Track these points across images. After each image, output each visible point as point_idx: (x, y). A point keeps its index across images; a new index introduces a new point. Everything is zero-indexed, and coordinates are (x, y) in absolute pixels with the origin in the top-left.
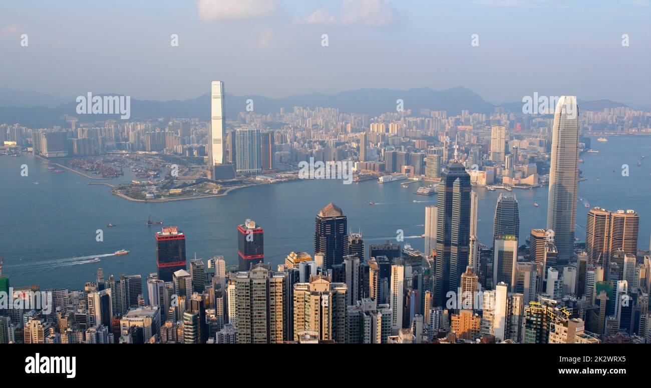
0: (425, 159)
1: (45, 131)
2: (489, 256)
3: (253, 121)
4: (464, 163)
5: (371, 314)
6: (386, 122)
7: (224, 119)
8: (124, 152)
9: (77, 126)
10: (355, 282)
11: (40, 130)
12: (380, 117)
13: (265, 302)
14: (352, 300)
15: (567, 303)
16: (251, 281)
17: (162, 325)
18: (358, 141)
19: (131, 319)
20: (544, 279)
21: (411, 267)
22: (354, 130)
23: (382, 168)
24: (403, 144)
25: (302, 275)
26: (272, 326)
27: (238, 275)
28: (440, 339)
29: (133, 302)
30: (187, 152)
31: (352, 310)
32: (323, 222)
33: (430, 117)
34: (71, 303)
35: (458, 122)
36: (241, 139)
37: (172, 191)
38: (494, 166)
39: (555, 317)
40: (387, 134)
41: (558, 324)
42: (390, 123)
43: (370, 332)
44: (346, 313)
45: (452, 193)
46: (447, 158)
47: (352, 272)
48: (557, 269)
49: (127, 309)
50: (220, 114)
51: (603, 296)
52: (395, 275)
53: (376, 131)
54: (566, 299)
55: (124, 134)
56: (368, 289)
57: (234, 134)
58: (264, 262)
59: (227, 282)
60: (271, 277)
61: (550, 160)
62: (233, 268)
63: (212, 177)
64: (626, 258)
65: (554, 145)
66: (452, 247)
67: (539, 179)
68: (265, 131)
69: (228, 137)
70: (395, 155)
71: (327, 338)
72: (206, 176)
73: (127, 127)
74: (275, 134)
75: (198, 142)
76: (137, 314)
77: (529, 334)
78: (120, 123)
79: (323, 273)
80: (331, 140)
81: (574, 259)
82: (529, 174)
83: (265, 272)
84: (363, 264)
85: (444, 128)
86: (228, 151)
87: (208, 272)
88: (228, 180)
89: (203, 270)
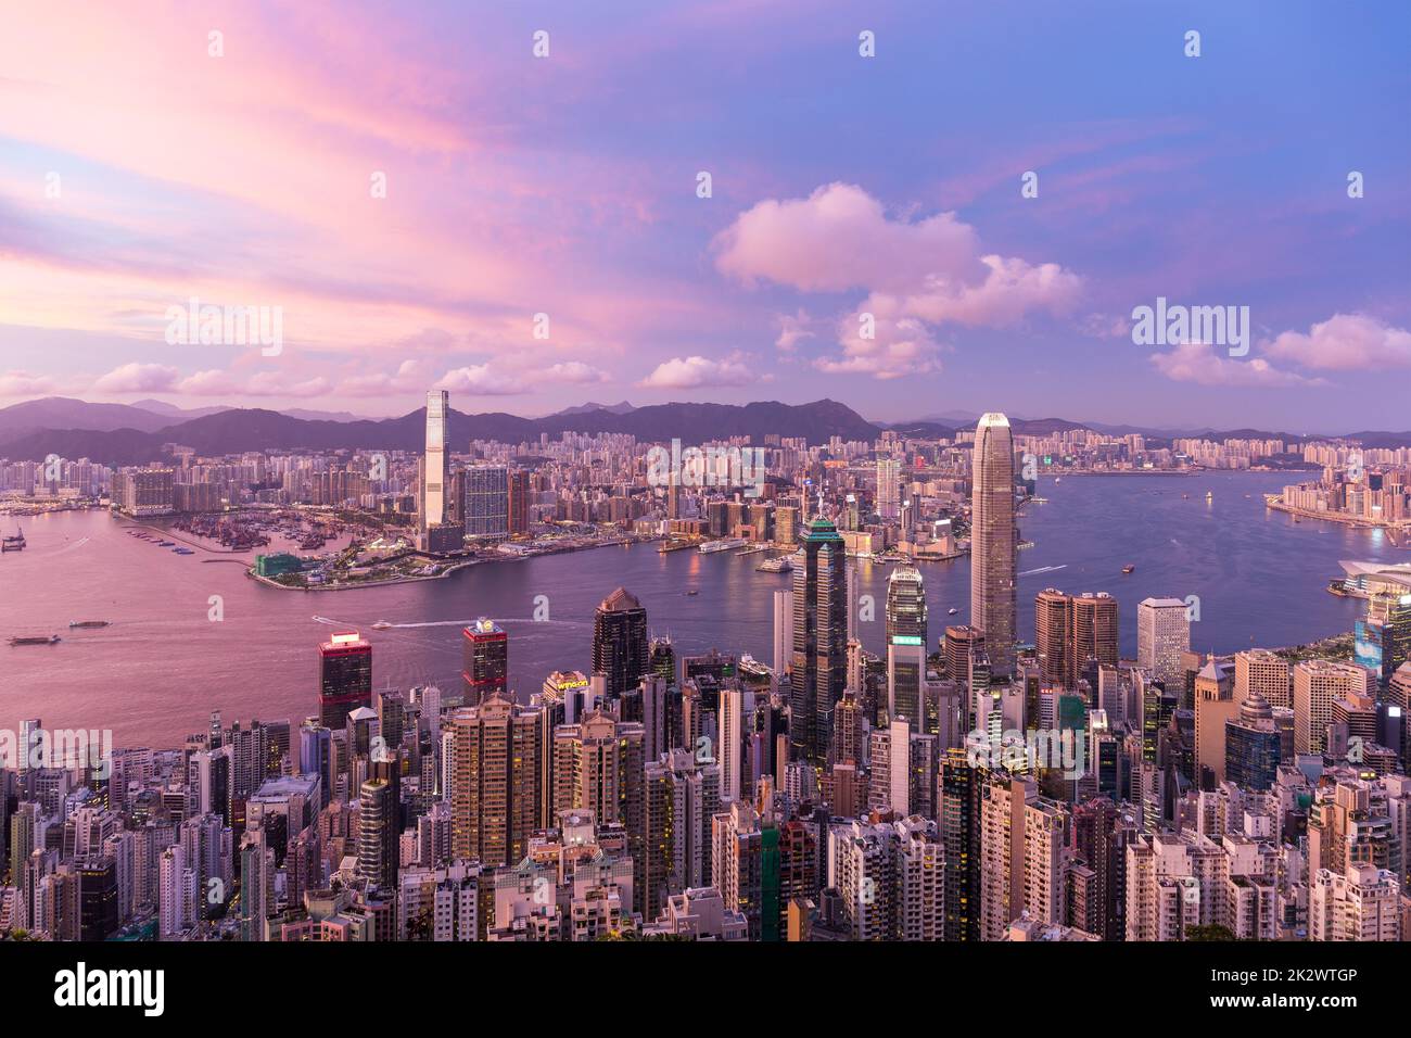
0: (773, 515)
1: (133, 471)
2: (880, 672)
3: (496, 455)
4: (836, 519)
5: (686, 776)
7: (447, 451)
8: (272, 505)
9: (192, 463)
10: (658, 720)
11: (125, 470)
12: (701, 448)
13: (505, 759)
14: (654, 753)
16: (482, 723)
17: (322, 809)
19: (268, 800)
20: (971, 710)
21: (753, 693)
23: (704, 530)
24: (738, 490)
25: (569, 713)
26: (516, 804)
27: (459, 714)
28: (801, 818)
29: (270, 770)
30: (383, 505)
31: (652, 770)
32: (607, 619)
33: (781, 448)
34: (157, 774)
35: (824, 455)
36: (474, 483)
37: (355, 571)
38: (884, 524)
39: (990, 774)
41: (995, 785)
43: (684, 807)
44: (643, 776)
45: (816, 568)
46: (808, 512)
47: (654, 704)
48: (991, 692)
49: (261, 780)
50: (441, 445)
52: (726, 707)
55: (275, 477)
56: (681, 732)
57: (462, 475)
58: (504, 690)
59: (441, 727)
60: (517, 715)
61: (970, 513)
62: (453, 702)
63: (423, 548)
64: (1101, 672)
65: (976, 488)
66: (819, 657)
67: (956, 545)
68: (514, 472)
69: (453, 480)
70: (725, 508)
71: (608, 821)
72: (413, 545)
73: (280, 464)
74: (531, 475)
75: (402, 490)
76: (278, 790)
77: (949, 806)
78: (268, 458)
79: (605, 707)
80: (622, 485)
81: (1019, 675)
82: (940, 536)
83: (505, 708)
84: (673, 690)
85: (803, 464)
86: (452, 504)
87: (409, 710)
88: (450, 552)
89: (400, 707)
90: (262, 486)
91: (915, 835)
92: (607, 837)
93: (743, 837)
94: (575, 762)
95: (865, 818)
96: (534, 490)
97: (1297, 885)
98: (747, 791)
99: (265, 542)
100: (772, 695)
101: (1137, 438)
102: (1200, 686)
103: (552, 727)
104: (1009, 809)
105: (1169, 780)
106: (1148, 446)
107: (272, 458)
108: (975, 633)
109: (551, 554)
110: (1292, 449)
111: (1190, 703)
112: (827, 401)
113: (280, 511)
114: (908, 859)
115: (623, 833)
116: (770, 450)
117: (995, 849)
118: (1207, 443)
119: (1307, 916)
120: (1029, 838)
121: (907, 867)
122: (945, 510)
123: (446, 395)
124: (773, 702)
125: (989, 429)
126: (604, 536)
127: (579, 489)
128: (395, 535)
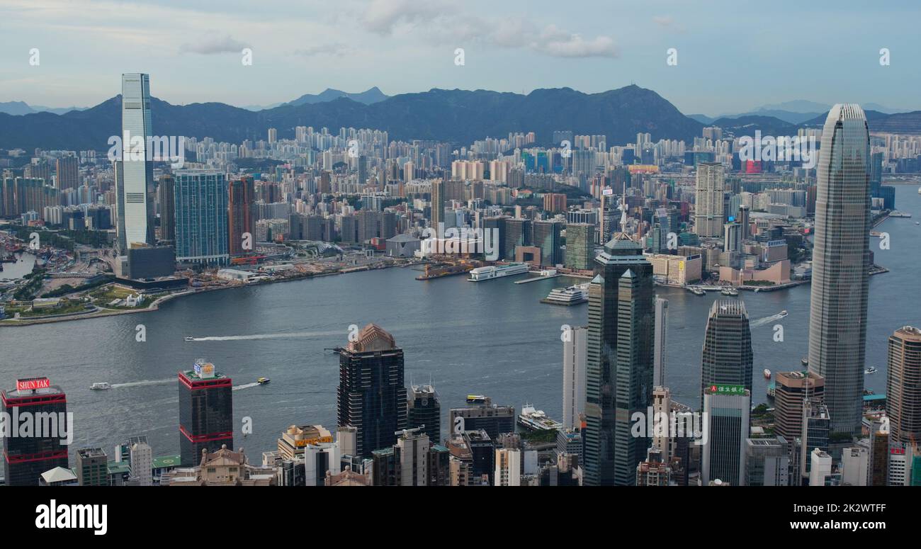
0: (563, 233)
3: (212, 157)
4: (642, 239)
6: (487, 157)
12: (472, 147)
18: (427, 197)
20: (804, 473)
21: (535, 452)
22: (420, 175)
24: (518, 201)
27: (176, 475)
30: (71, 220)
32: (354, 362)
33: (573, 148)
35: (629, 157)
36: (185, 193)
37: (40, 302)
38: (702, 245)
40: (485, 182)
42: (492, 160)
45: (617, 300)
46: (607, 229)
47: (415, 465)
48: (829, 453)
52: (502, 468)
53: (463, 177)
57: (169, 182)
60: (247, 477)
61: (812, 232)
62: (168, 462)
63: (124, 274)
65: (820, 201)
66: (617, 409)
67: (792, 271)
68: (235, 178)
69: (158, 189)
72: (111, 270)
74: (257, 183)
75: (95, 200)
79: (355, 469)
80: (372, 195)
81: (864, 431)
82: (773, 261)
83: (232, 469)
84: (437, 448)
85: (601, 169)
86: (158, 219)
87: (115, 471)
88: (159, 279)
89: (103, 467)
96: (260, 202)
100: (559, 455)
108: (812, 381)
109: (284, 281)
112: (634, 87)
122: (780, 228)
123: (145, 79)
124: (560, 463)
125: (839, 124)
126: (352, 259)
127: (318, 200)
128: (89, 257)
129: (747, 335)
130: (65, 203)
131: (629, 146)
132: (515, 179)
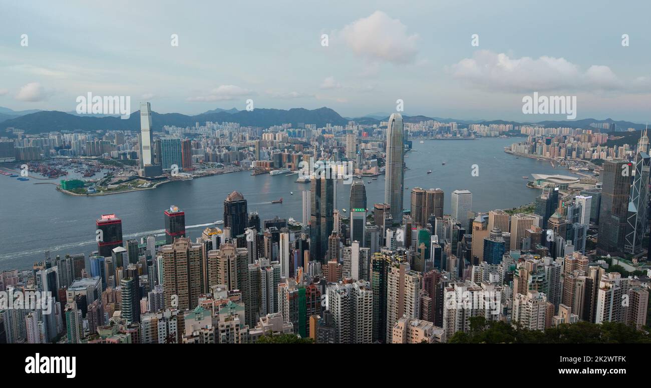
0: (302, 158)
2: (347, 223)
3: (175, 132)
5: (266, 269)
6: (275, 132)
7: (151, 131)
8: (67, 157)
9: (23, 137)
10: (254, 247)
12: (269, 129)
13: (186, 266)
14: (252, 260)
15: (400, 252)
16: (175, 251)
17: (103, 291)
18: (254, 146)
19: (77, 289)
20: (384, 237)
21: (294, 234)
22: (252, 139)
23: (272, 165)
24: (286, 147)
25: (214, 245)
26: (192, 284)
27: (164, 248)
28: (315, 283)
29: (77, 275)
30: (122, 157)
31: (251, 267)
32: (229, 205)
33: (305, 129)
35: (324, 132)
36: (165, 146)
37: (110, 186)
39: (391, 262)
40: (274, 141)
41: (393, 267)
42: (277, 133)
43: (265, 281)
44: (248, 270)
46: (317, 157)
48: (392, 230)
49: (72, 280)
50: (148, 128)
51: (422, 246)
52: (282, 240)
53: (267, 139)
54: (398, 250)
55: (67, 143)
56: (264, 251)
57: (159, 142)
58: (184, 236)
59: (156, 253)
60: (191, 247)
61: (385, 156)
62: (161, 243)
63: (143, 175)
64: (436, 220)
65: (388, 146)
66: (322, 218)
67: (379, 170)
68: (184, 140)
69: (155, 144)
70: (280, 156)
71: (234, 289)
72: (138, 174)
73: (68, 137)
74: (192, 141)
75: (131, 149)
76: (81, 285)
77: (375, 276)
78: (63, 135)
79: (230, 242)
80: (235, 146)
81: (403, 222)
82: (372, 166)
83: (185, 244)
84: (259, 233)
85: (314, 136)
86: (155, 155)
87: (141, 247)
88: (156, 177)
89: (137, 246)
90: (61, 148)
91: (361, 288)
92: (233, 296)
93: (291, 292)
94: (218, 266)
95: (341, 282)
97: (508, 300)
98: (292, 273)
99: (65, 174)
100: (302, 234)
101: (455, 124)
102: (475, 225)
103: (207, 251)
104: (398, 276)
105: (461, 262)
106: (459, 127)
107: (65, 135)
108: (386, 206)
109: (203, 177)
110: (517, 128)
111: (471, 232)
112: (325, 108)
113: (71, 159)
114: (358, 297)
115: (240, 293)
116: (300, 130)
117: (393, 292)
118: (483, 126)
119: (512, 311)
120: (406, 287)
121: (358, 300)
122: (375, 155)
123: (149, 105)
124: (302, 237)
125: (394, 120)
126: (227, 169)
127: (215, 148)
128: (129, 170)
129: (364, 192)
130: (119, 149)
131: (324, 128)
132: (284, 140)
